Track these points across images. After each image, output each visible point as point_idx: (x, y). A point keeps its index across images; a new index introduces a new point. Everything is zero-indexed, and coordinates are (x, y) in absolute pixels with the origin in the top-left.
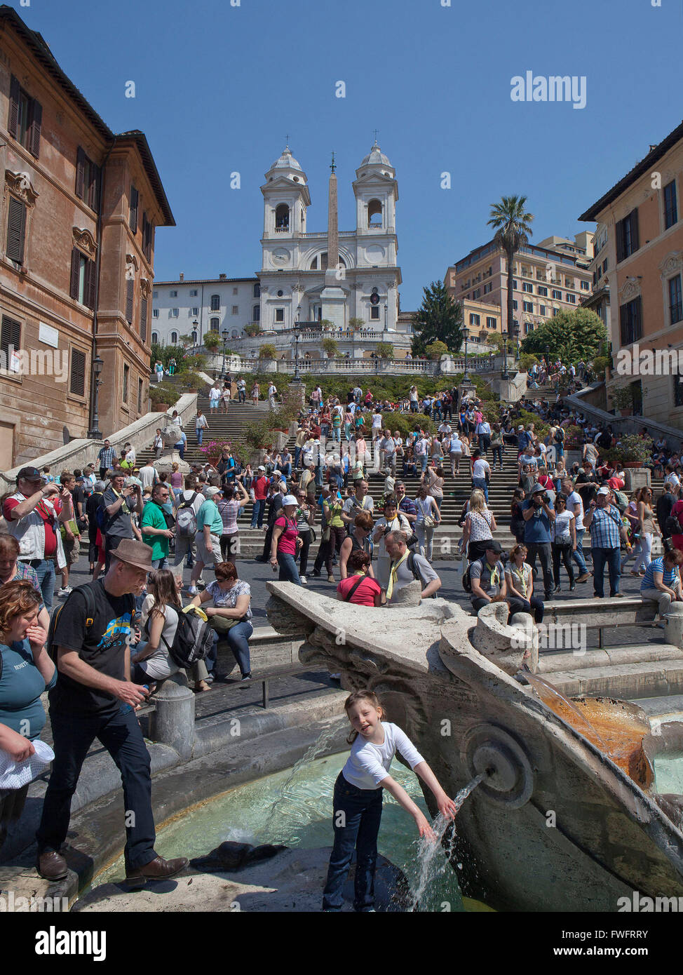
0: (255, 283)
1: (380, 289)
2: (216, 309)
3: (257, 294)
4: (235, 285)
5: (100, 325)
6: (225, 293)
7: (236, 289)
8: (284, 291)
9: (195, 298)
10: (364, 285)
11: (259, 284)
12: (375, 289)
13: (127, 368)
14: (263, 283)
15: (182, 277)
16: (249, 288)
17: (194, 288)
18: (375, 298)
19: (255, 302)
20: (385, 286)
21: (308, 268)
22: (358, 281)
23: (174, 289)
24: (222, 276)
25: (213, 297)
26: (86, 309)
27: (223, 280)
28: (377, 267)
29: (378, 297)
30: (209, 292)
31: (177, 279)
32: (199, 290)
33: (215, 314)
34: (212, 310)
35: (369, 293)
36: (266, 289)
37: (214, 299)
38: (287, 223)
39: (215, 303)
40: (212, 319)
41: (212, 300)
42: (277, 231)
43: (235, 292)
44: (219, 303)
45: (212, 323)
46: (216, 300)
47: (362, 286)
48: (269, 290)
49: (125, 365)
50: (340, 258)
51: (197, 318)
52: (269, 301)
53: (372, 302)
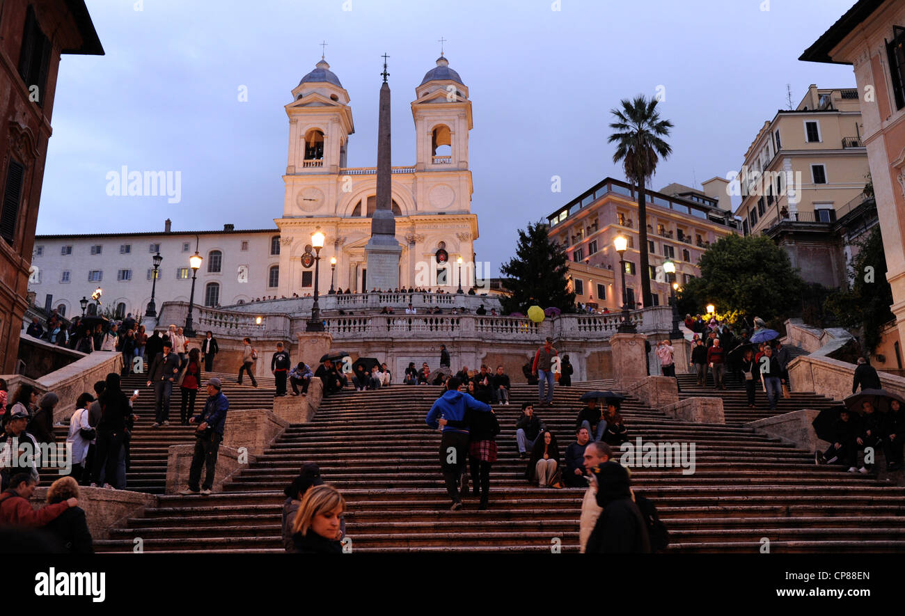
1: (449, 243)
2: (215, 271)
3: (275, 250)
4: (244, 238)
6: (229, 248)
7: (245, 243)
9: (186, 254)
10: (428, 238)
11: (279, 237)
12: (442, 244)
14: (283, 235)
15: (168, 223)
16: (266, 242)
17: (185, 240)
18: (440, 254)
19: (273, 260)
20: (458, 240)
21: (348, 215)
22: (418, 232)
23: (156, 240)
24: (229, 225)
25: (211, 253)
27: (229, 232)
28: (443, 214)
29: (446, 254)
30: (208, 245)
31: (162, 230)
32: (192, 242)
33: (213, 277)
34: (210, 270)
35: (434, 247)
36: (289, 242)
37: (213, 256)
38: (320, 155)
39: (215, 262)
40: (209, 285)
41: (211, 258)
42: (306, 165)
43: (245, 246)
44: (220, 262)
45: (208, 290)
46: (216, 258)
47: (422, 238)
48: (292, 244)
50: (393, 201)
51: (187, 283)
52: (293, 259)
53: (439, 261)
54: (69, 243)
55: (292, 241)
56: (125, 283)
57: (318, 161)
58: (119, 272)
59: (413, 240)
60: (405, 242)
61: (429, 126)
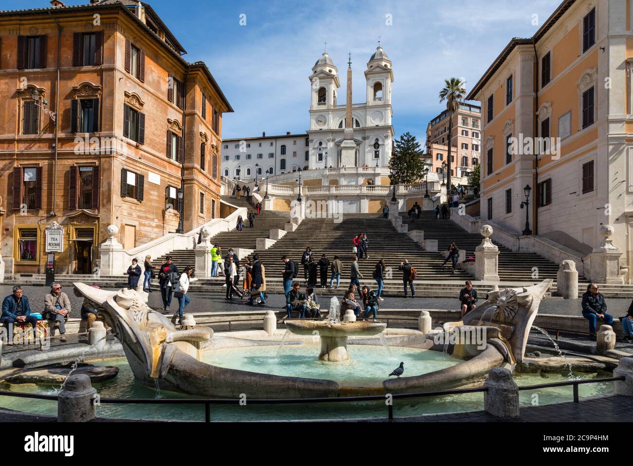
0: (306, 137)
1: (380, 139)
2: (283, 154)
3: (307, 145)
4: (295, 139)
5: (185, 172)
6: (289, 143)
7: (295, 142)
8: (323, 142)
9: (271, 147)
10: (371, 137)
11: (308, 138)
12: (377, 140)
13: (202, 195)
14: (310, 138)
15: (264, 134)
16: (303, 141)
17: (271, 141)
18: (376, 145)
19: (306, 149)
20: (384, 138)
21: (337, 128)
22: (367, 134)
23: (259, 141)
24: (288, 133)
25: (282, 146)
26: (177, 163)
27: (288, 136)
28: (378, 126)
29: (379, 145)
30: (280, 143)
31: (261, 136)
32: (274, 141)
33: (283, 157)
34: (281, 154)
35: (373, 142)
36: (312, 141)
38: (324, 100)
39: (283, 150)
40: (281, 160)
41: (282, 148)
42: (319, 104)
44: (286, 150)
45: (281, 162)
46: (284, 148)
47: (368, 138)
48: (314, 142)
49: (201, 193)
50: (356, 120)
51: (273, 160)
52: (314, 148)
53: (375, 148)
56: (249, 160)
57: (324, 102)
58: (246, 155)
59: (364, 138)
60: (361, 139)
61: (372, 83)
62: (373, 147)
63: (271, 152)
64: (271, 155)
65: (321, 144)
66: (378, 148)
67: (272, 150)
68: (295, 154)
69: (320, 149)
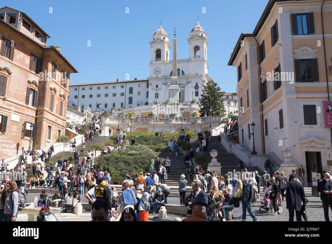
0: (147, 82)
1: (199, 83)
2: (131, 93)
3: (148, 87)
4: (139, 83)
6: (135, 86)
7: (139, 85)
8: (159, 85)
9: (123, 88)
10: (193, 82)
12: (197, 84)
14: (150, 82)
15: (117, 80)
16: (145, 84)
17: (122, 84)
18: (196, 87)
19: (147, 90)
20: (202, 82)
21: (169, 75)
22: (190, 80)
23: (114, 85)
24: (136, 79)
25: (130, 88)
27: (136, 81)
28: (198, 74)
29: (198, 87)
30: (129, 86)
31: (115, 81)
32: (124, 85)
33: (131, 95)
34: (130, 93)
35: (194, 85)
37: (130, 89)
38: (160, 57)
40: (130, 97)
42: (156, 60)
43: (139, 86)
44: (132, 91)
45: (129, 99)
46: (131, 89)
47: (191, 82)
48: (152, 85)
49: (49, 126)
50: (182, 70)
51: (123, 97)
52: (152, 89)
53: (196, 89)
54: (91, 86)
55: (152, 84)
56: (107, 98)
57: (159, 59)
58: (105, 94)
59: (188, 83)
60: (186, 83)
61: (193, 46)
62: (194, 88)
63: (123, 92)
64: (122, 94)
65: (157, 86)
66: (198, 89)
67: (123, 90)
68: (139, 93)
69: (157, 90)
